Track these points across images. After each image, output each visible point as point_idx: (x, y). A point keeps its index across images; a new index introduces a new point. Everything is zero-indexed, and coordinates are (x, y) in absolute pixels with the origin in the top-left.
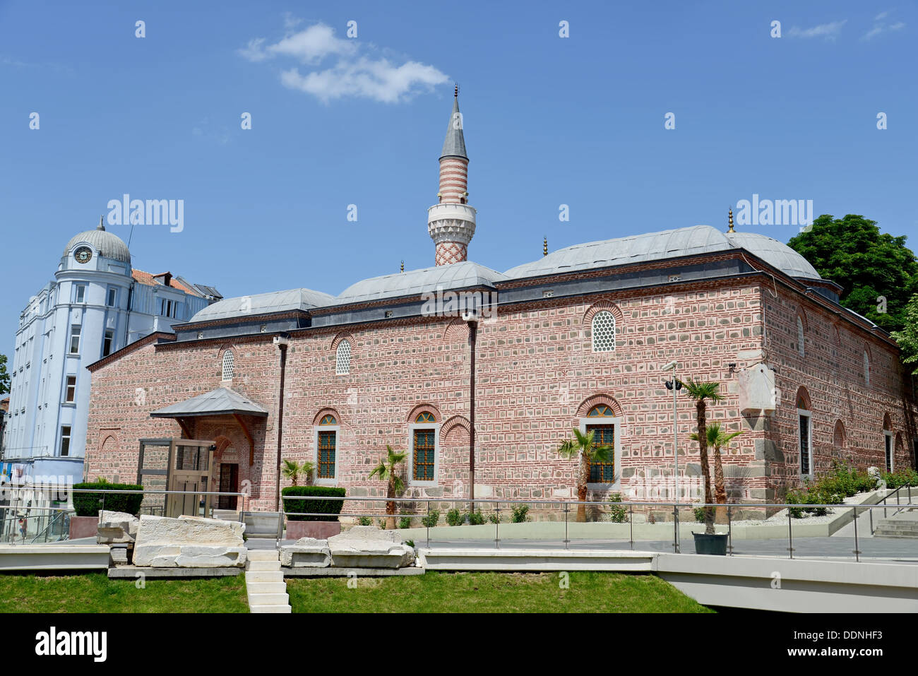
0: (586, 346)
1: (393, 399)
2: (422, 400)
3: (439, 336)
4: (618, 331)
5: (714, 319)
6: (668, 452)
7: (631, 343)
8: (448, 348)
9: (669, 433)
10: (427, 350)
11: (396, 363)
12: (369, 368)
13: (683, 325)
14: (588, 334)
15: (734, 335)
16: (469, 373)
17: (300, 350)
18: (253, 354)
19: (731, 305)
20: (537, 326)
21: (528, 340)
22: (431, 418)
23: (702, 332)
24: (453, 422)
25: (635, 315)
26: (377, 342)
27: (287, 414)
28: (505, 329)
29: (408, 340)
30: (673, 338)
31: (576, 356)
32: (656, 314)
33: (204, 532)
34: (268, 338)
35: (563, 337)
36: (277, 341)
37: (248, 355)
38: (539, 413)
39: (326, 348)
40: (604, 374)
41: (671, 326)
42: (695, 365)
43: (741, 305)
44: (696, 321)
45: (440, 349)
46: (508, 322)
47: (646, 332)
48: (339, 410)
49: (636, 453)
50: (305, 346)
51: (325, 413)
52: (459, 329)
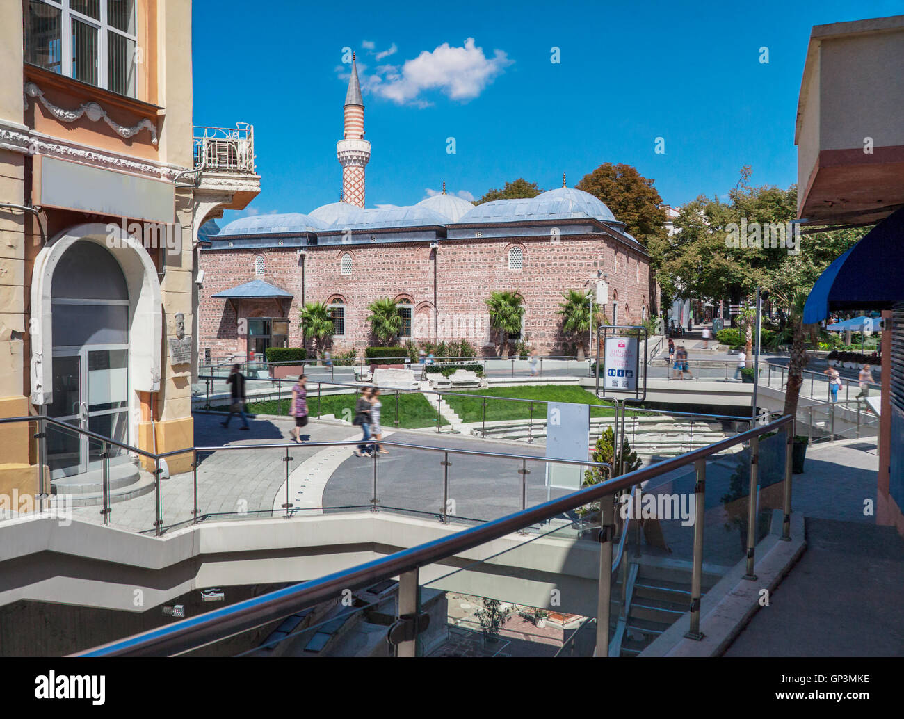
0: (505, 266)
1: (383, 290)
2: (401, 292)
3: (412, 255)
4: (524, 259)
5: (578, 256)
6: (551, 324)
7: (531, 266)
8: (419, 262)
9: (551, 314)
10: (405, 262)
11: (384, 269)
12: (365, 271)
13: (561, 258)
14: (506, 259)
15: (589, 265)
16: (433, 277)
17: (315, 258)
18: (280, 259)
19: (588, 249)
20: (475, 253)
21: (470, 260)
22: (409, 302)
23: (571, 262)
24: (423, 305)
25: (534, 251)
26: (370, 256)
27: (308, 297)
28: (456, 253)
29: (392, 256)
30: (555, 264)
31: (500, 271)
32: (546, 251)
34: (293, 249)
35: (492, 260)
36: (299, 253)
37: (275, 260)
38: (476, 301)
39: (334, 258)
40: (516, 282)
41: (555, 258)
42: (567, 279)
43: (593, 249)
44: (568, 256)
45: (413, 262)
46: (458, 249)
47: (540, 260)
48: (346, 296)
49: (533, 324)
50: (319, 256)
51: (336, 297)
52: (427, 252)
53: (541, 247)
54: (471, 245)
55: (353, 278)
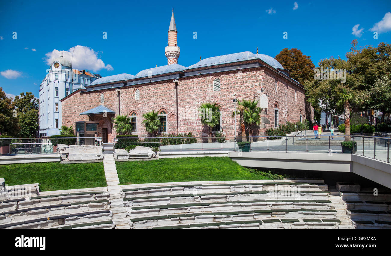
0: (211, 89)
1: (153, 107)
2: (162, 107)
3: (166, 87)
4: (221, 85)
5: (250, 80)
6: (236, 122)
7: (225, 88)
8: (169, 91)
10: (163, 92)
11: (153, 96)
12: (145, 98)
13: (241, 83)
14: (212, 86)
15: (256, 86)
16: (176, 99)
18: (110, 95)
19: (255, 76)
20: (196, 83)
21: (194, 88)
22: (165, 113)
23: (246, 85)
24: (171, 114)
25: (226, 80)
26: (147, 90)
27: (121, 113)
28: (187, 84)
29: (157, 89)
30: (238, 87)
31: (208, 93)
32: (233, 79)
33: (89, 149)
34: (114, 89)
35: (205, 87)
36: (117, 90)
37: (108, 95)
39: (132, 92)
40: (217, 98)
41: (237, 83)
42: (244, 95)
43: (258, 76)
44: (245, 81)
45: (167, 91)
46: (188, 82)
47: (229, 85)
48: (137, 111)
49: (226, 122)
50: (126, 91)
51: (133, 112)
52: (173, 85)
53: (230, 77)
54: (194, 79)
55: (140, 102)
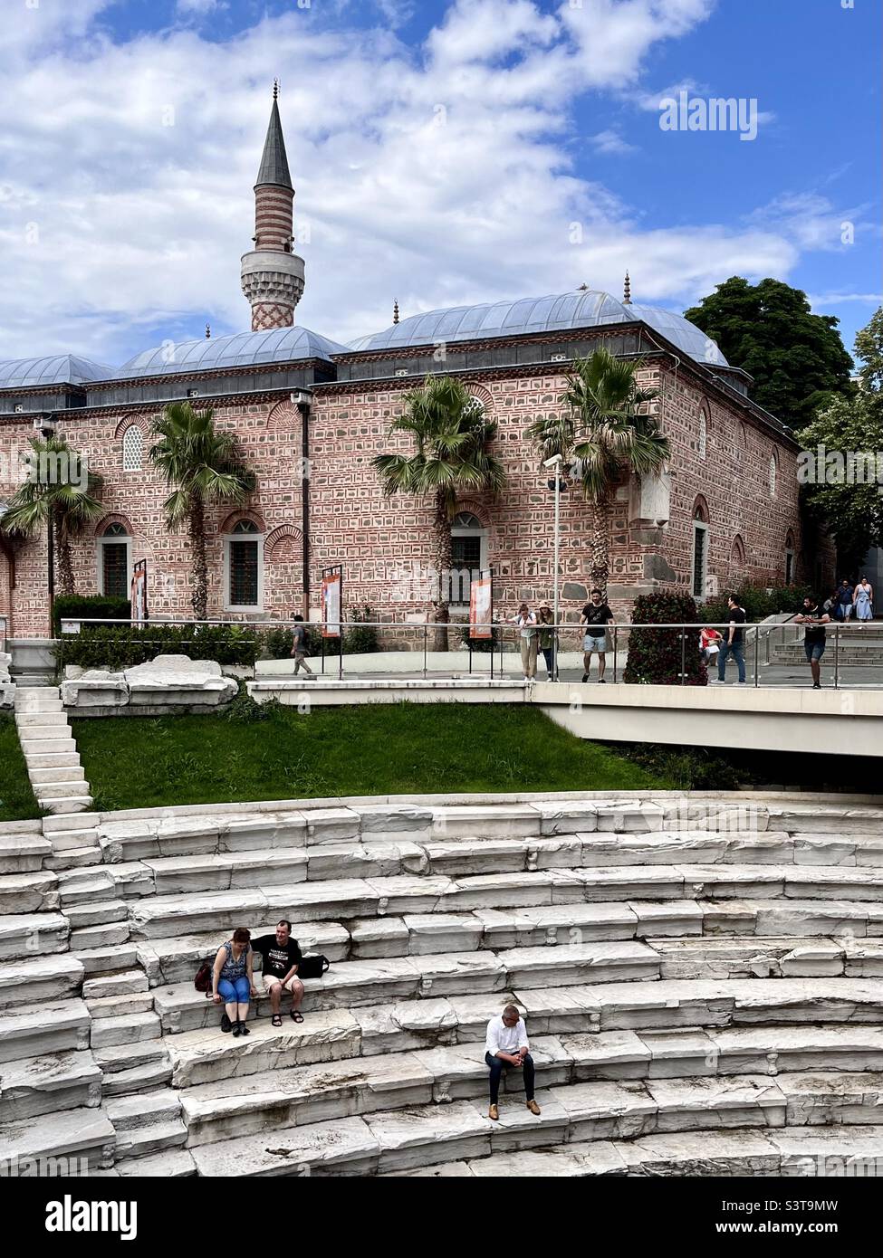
2: (239, 505)
3: (260, 423)
6: (543, 570)
7: (503, 437)
8: (272, 438)
9: (545, 546)
10: (246, 440)
17: (72, 437)
18: (5, 441)
20: (387, 413)
21: (375, 431)
22: (253, 527)
24: (281, 533)
25: (509, 402)
28: (346, 415)
32: (534, 401)
34: (26, 420)
36: (39, 425)
38: (389, 522)
39: (108, 435)
45: (262, 439)
46: (350, 406)
47: (521, 423)
48: (131, 517)
50: (80, 431)
51: (112, 520)
52: (288, 416)
53: (522, 393)
54: (378, 396)
55: (144, 479)
